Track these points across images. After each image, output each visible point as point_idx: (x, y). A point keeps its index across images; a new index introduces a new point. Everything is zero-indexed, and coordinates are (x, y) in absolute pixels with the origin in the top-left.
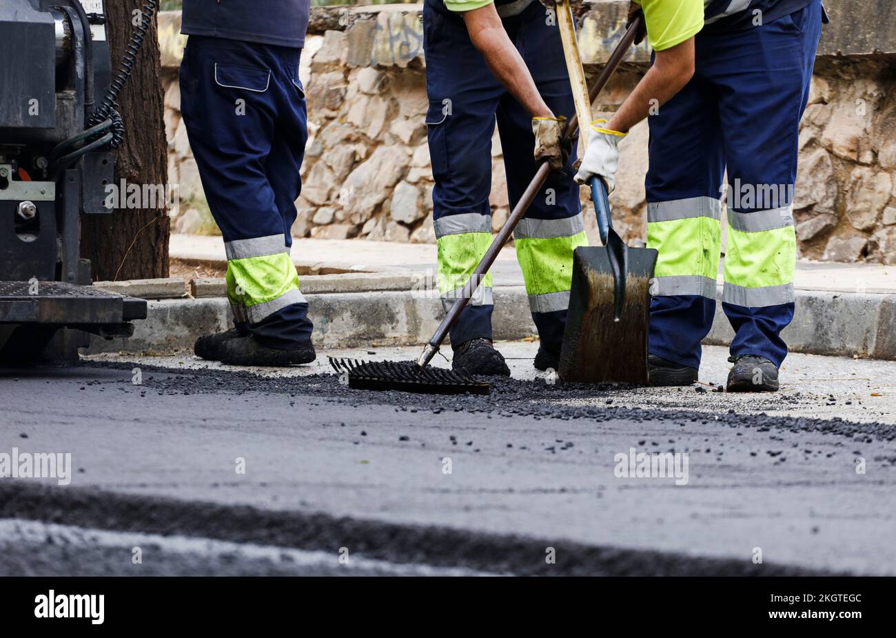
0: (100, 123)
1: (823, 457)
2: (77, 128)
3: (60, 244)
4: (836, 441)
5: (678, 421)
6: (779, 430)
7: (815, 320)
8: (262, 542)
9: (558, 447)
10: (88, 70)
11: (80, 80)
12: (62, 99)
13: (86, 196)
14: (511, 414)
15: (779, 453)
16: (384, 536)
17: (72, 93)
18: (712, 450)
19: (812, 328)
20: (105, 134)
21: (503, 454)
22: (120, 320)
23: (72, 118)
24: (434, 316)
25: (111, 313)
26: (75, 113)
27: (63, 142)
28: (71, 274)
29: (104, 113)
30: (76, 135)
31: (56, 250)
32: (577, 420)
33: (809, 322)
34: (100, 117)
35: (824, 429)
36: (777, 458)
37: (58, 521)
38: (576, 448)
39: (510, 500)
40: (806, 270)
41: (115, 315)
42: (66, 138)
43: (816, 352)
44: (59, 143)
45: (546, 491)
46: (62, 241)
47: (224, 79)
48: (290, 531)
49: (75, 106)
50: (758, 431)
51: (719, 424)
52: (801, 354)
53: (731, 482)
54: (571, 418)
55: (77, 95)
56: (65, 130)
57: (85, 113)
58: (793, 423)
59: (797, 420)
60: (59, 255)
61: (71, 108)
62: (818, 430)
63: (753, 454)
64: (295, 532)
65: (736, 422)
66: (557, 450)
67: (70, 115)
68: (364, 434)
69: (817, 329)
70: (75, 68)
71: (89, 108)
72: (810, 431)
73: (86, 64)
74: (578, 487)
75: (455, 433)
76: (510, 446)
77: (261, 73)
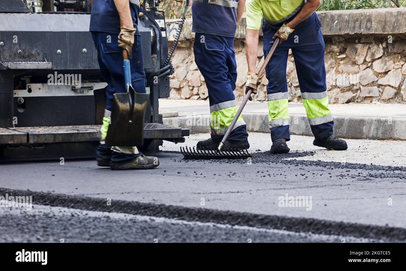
0: (166, 66)
1: (319, 175)
2: (157, 68)
3: (152, 109)
4: (321, 169)
5: (267, 163)
6: (302, 165)
7: (306, 124)
8: (142, 214)
9: (231, 174)
10: (161, 47)
11: (158, 51)
12: (152, 58)
13: (160, 92)
14: (211, 162)
15: (305, 174)
16: (184, 212)
17: (156, 56)
18: (282, 174)
19: (305, 127)
20: (167, 70)
21: (214, 178)
22: (181, 137)
23: (156, 64)
24: (178, 126)
25: (177, 134)
26: (157, 62)
27: (153, 73)
28: (156, 120)
29: (167, 62)
30: (158, 71)
31: (150, 112)
32: (234, 163)
33: (304, 125)
34: (165, 64)
35: (316, 165)
36: (304, 177)
37: (72, 207)
38: (237, 174)
39: (221, 196)
40: (300, 107)
41: (179, 135)
42: (154, 72)
43: (306, 135)
44: (152, 73)
45: (233, 193)
46: (153, 108)
47: (209, 47)
48: (152, 210)
49: (157, 60)
50: (295, 166)
51: (281, 164)
52: (301, 136)
53: (292, 187)
54: (232, 163)
55: (157, 56)
56: (154, 69)
57: (160, 63)
58: (306, 163)
59: (307, 161)
60: (152, 113)
61: (155, 61)
62: (314, 165)
63: (296, 175)
64: (154, 211)
65: (287, 163)
66: (231, 176)
67: (155, 64)
68: (165, 171)
69: (306, 128)
70: (157, 47)
71: (161, 61)
72: (312, 165)
73: (160, 46)
74: (243, 191)
75: (195, 170)
76: (215, 175)
77: (221, 45)
